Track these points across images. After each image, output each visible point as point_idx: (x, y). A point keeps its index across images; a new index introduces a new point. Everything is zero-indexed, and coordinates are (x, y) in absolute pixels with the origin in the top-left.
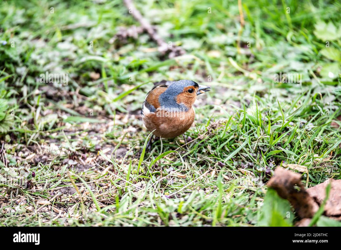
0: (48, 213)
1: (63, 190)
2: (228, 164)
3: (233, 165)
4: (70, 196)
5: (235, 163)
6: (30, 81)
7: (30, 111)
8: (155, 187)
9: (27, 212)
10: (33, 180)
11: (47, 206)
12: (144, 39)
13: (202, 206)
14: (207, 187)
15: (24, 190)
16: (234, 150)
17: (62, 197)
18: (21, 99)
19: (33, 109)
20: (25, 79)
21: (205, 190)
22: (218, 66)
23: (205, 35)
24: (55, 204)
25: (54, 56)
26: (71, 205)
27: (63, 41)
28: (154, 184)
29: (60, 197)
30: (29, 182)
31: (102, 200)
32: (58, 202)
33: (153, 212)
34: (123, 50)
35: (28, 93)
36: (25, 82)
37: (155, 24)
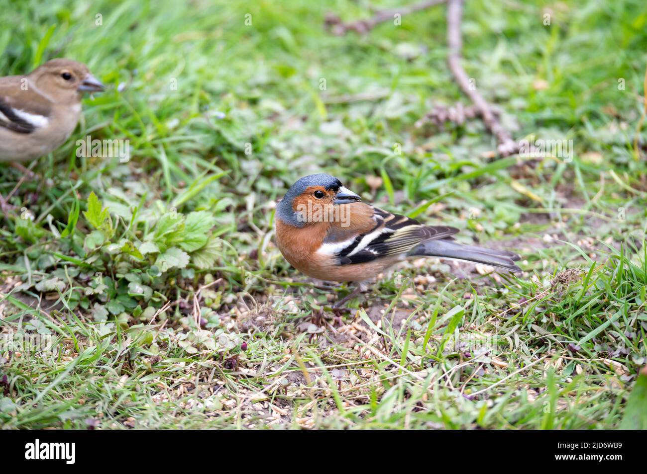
0: (262, 413)
1: (293, 376)
2: (586, 350)
3: (593, 351)
4: (302, 386)
5: (597, 348)
6: (263, 185)
7: (255, 237)
8: (449, 378)
9: (223, 409)
10: (243, 356)
11: (262, 402)
12: (473, 127)
13: (523, 417)
14: (543, 385)
15: (225, 371)
16: (600, 324)
17: (289, 388)
18: (243, 214)
19: (261, 233)
20: (256, 181)
21: (537, 390)
22: (597, 178)
23: (581, 124)
24: (275, 399)
25: (312, 144)
26: (302, 402)
27: (330, 121)
28: (446, 374)
29: (285, 388)
30: (236, 357)
31: (358, 397)
32: (282, 395)
33: (434, 422)
34: (434, 142)
35: (255, 206)
36: (254, 188)
37: (497, 100)
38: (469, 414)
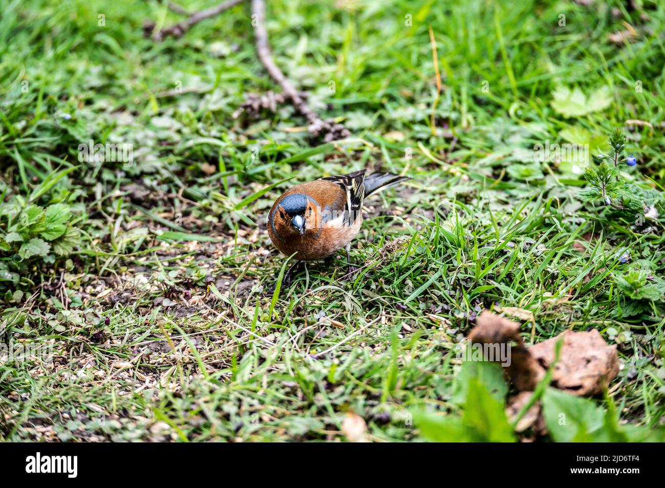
0: (129, 381)
1: (153, 346)
2: (412, 308)
3: (419, 309)
4: (163, 354)
5: (422, 306)
6: (107, 176)
7: (106, 223)
8: (295, 342)
9: (95, 379)
10: (107, 330)
11: (128, 370)
12: (286, 112)
13: (367, 372)
14: (377, 342)
15: (92, 345)
16: (421, 284)
17: (151, 356)
18: (92, 204)
19: (110, 219)
20: (100, 172)
21: (373, 346)
22: (402, 155)
23: (382, 106)
24: (140, 368)
25: (146, 137)
26: (164, 368)
27: (160, 114)
28: (292, 338)
29: (148, 356)
30: (101, 332)
31: (214, 361)
32: (145, 364)
33: (290, 381)
34: (253, 130)
35: (103, 195)
36: (99, 179)
37: (305, 89)
38: (319, 373)
